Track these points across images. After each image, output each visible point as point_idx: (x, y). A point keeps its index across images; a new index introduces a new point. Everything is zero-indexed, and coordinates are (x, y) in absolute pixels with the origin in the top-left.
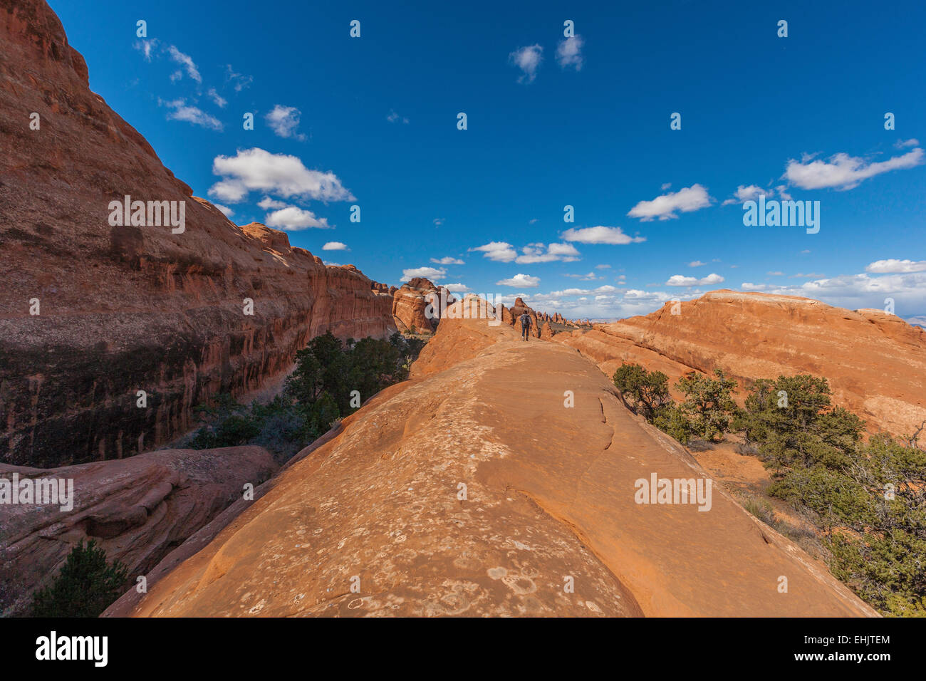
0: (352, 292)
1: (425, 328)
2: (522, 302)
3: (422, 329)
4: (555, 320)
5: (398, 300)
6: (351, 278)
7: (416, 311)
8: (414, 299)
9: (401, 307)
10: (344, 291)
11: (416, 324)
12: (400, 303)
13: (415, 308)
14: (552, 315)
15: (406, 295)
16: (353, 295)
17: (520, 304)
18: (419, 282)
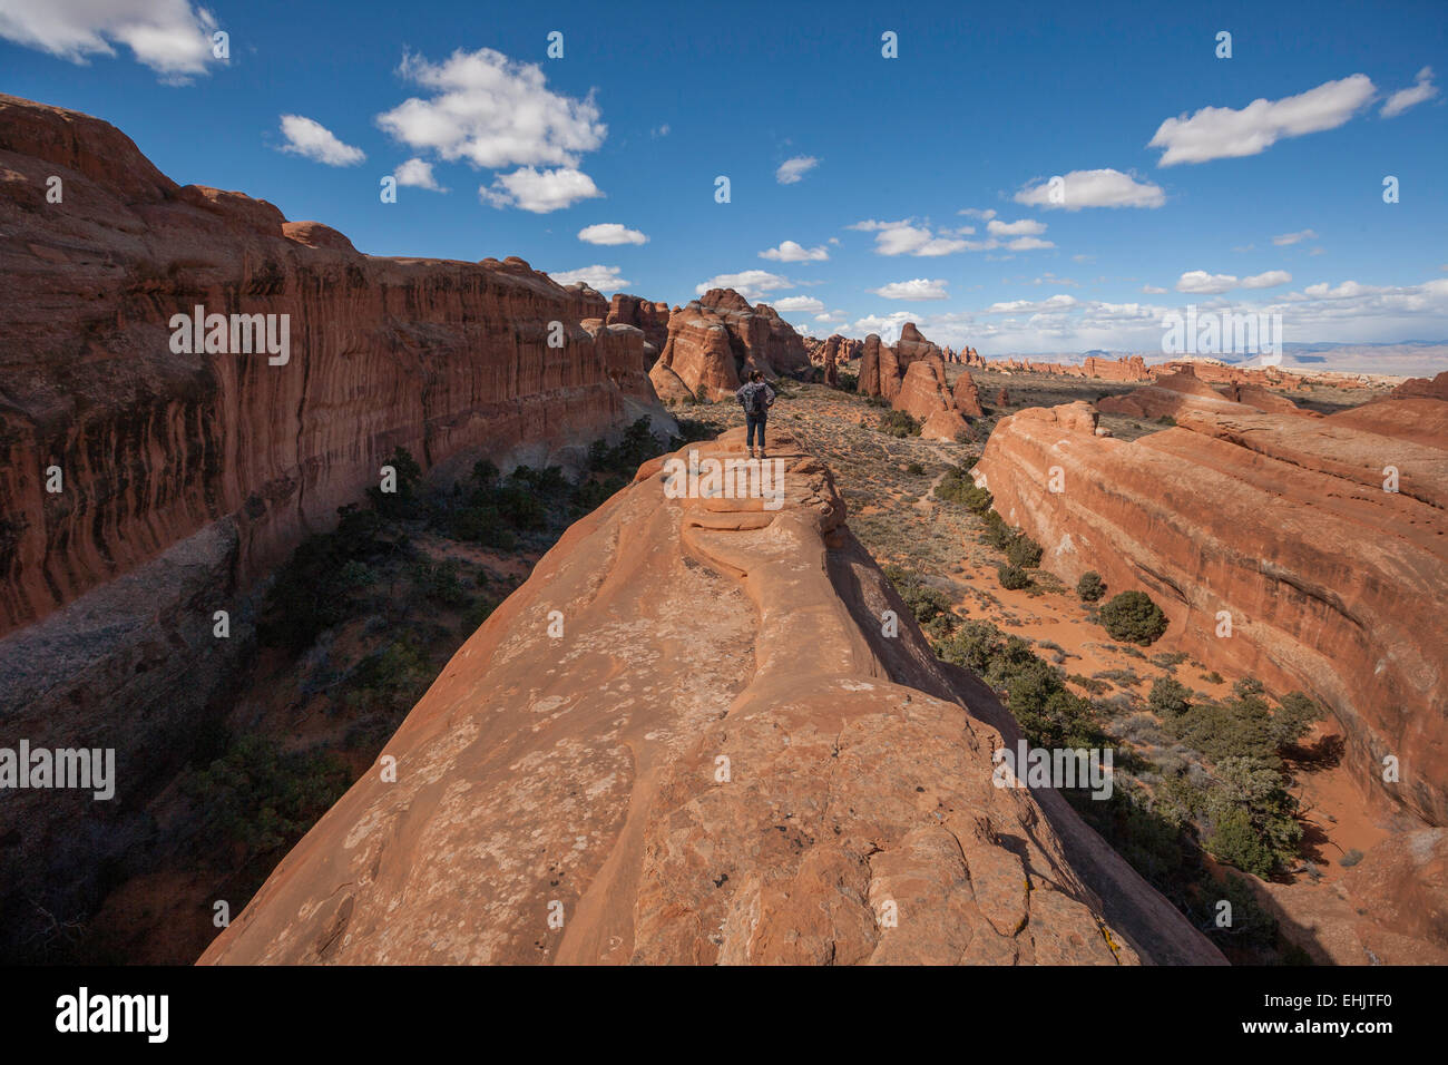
0: (506, 329)
1: (727, 388)
2: (916, 331)
3: (721, 391)
4: (964, 360)
5: (676, 333)
6: (501, 291)
7: (708, 355)
8: (704, 331)
9: (682, 346)
10: (478, 327)
11: (709, 383)
12: (680, 340)
13: (707, 350)
14: (959, 351)
15: (691, 323)
16: (511, 338)
17: (911, 334)
18: (721, 297)
